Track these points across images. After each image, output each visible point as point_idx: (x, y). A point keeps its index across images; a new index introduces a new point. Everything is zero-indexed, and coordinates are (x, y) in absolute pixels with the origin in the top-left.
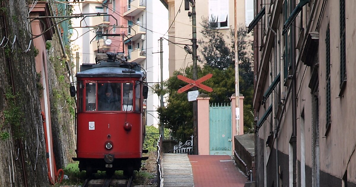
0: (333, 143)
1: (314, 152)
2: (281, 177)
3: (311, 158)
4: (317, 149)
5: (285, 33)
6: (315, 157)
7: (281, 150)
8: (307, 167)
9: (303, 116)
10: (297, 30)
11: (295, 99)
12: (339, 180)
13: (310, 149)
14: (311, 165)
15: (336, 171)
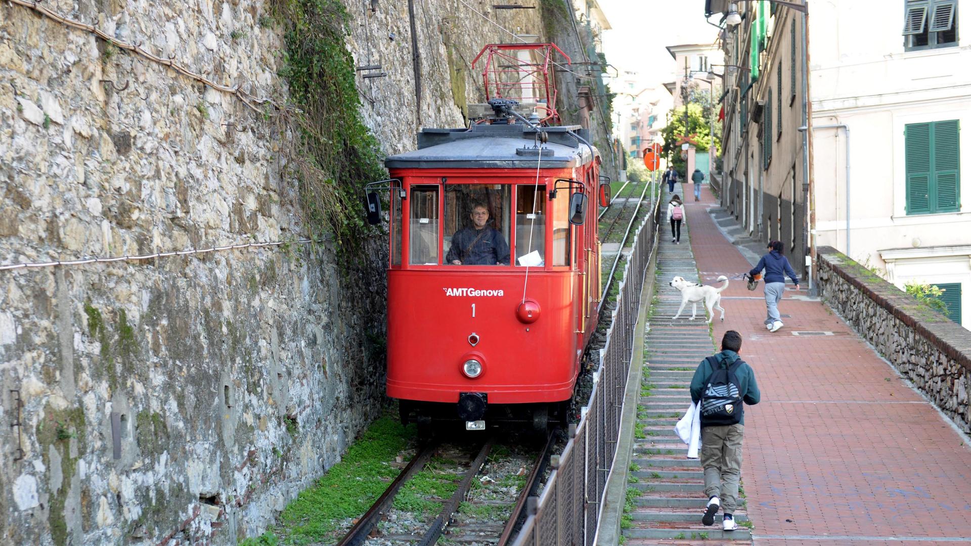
0: (772, 173)
1: (760, 179)
2: (738, 196)
3: (757, 183)
4: (762, 178)
5: (741, 103)
6: (760, 183)
7: (738, 179)
8: (755, 190)
9: (752, 156)
10: (749, 100)
11: (747, 146)
12: (776, 198)
13: (757, 177)
14: (757, 188)
15: (774, 192)
